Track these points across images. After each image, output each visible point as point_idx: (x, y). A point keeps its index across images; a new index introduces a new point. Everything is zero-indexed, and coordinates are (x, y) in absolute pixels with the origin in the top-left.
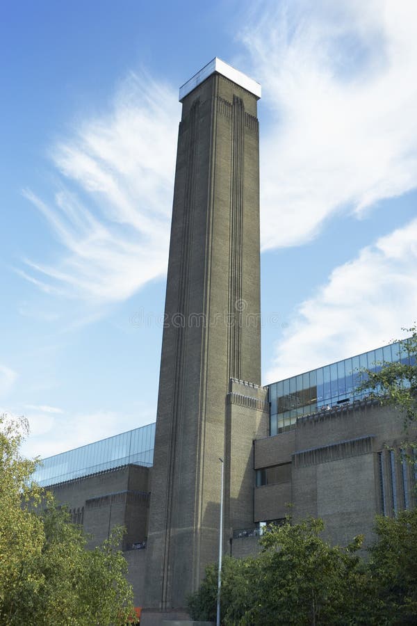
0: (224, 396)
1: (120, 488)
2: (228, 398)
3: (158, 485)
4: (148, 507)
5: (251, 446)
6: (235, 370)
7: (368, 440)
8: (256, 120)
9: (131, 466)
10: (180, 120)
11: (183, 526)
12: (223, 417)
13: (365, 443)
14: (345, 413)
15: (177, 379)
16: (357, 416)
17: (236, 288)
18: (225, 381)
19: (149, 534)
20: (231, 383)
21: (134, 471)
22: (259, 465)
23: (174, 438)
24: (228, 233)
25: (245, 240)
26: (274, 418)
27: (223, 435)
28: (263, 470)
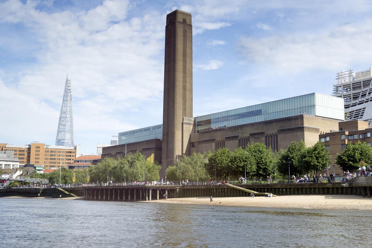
0: (181, 122)
1: (153, 146)
2: (183, 123)
3: (164, 146)
4: (162, 151)
5: (189, 136)
6: (184, 114)
7: (214, 140)
8: (191, 26)
9: (156, 139)
10: (166, 25)
11: (171, 159)
12: (181, 129)
13: (213, 140)
14: (210, 132)
15: (168, 117)
16: (212, 133)
17: (184, 88)
18: (182, 118)
19: (162, 161)
20: (183, 118)
21: (157, 141)
22: (192, 141)
23: (168, 134)
24: (182, 71)
25: (187, 71)
26: (196, 127)
27: (181, 134)
28: (193, 143)
